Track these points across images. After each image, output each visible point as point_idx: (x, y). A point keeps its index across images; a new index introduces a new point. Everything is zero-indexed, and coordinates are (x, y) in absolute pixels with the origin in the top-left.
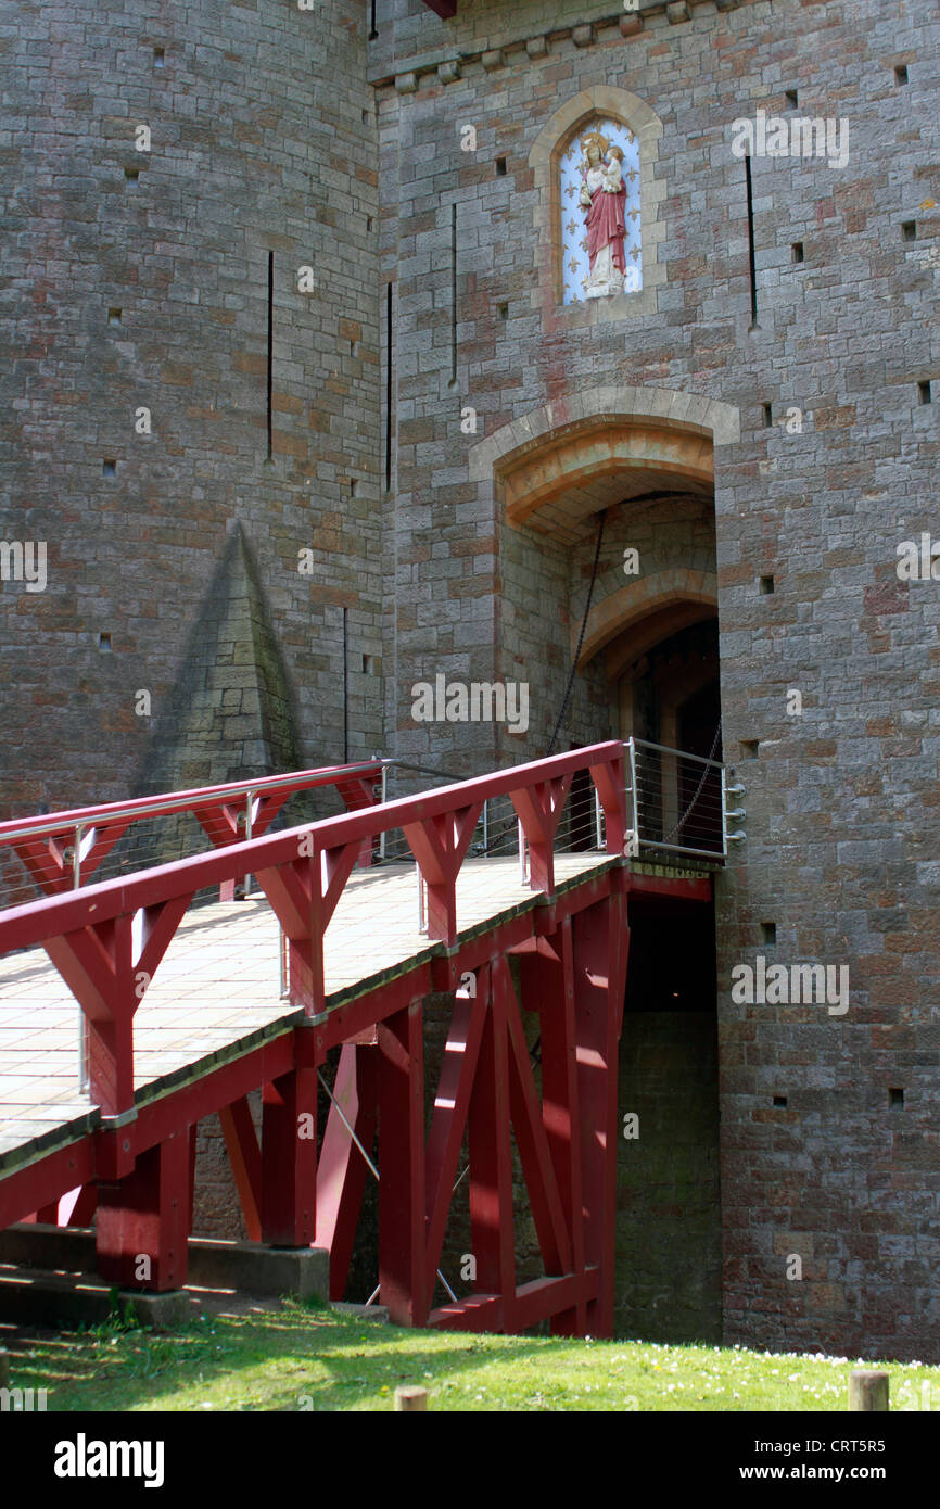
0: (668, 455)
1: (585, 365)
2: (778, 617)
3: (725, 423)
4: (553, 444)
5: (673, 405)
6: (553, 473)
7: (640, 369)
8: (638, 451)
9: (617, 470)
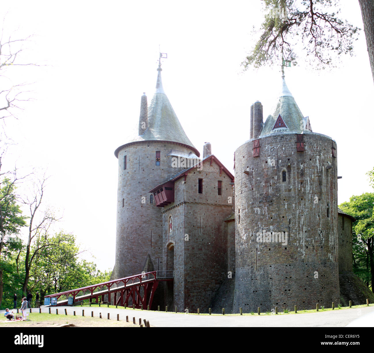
1: (170, 238)
2: (176, 259)
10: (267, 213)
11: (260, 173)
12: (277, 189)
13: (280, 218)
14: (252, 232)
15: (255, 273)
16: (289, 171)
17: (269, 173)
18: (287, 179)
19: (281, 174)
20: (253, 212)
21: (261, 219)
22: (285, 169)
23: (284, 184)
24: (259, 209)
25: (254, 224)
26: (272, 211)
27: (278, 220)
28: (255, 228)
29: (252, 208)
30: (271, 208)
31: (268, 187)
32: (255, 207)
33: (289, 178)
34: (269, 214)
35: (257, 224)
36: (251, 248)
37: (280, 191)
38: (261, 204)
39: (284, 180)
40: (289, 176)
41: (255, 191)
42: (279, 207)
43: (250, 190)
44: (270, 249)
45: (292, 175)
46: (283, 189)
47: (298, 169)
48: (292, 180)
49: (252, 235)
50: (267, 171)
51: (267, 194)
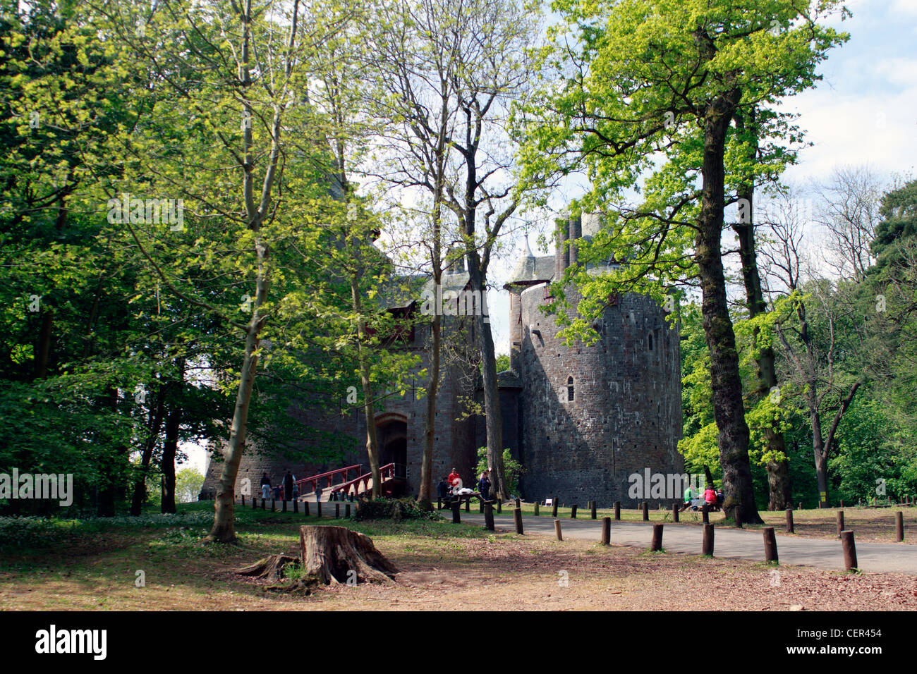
0: (400, 419)
1: (389, 405)
2: (415, 445)
3: (409, 416)
4: (383, 416)
5: (401, 412)
6: (383, 420)
7: (397, 406)
8: (396, 418)
9: (392, 420)
10: (630, 392)
11: (618, 331)
12: (643, 358)
13: (648, 401)
14: (606, 417)
15: (611, 480)
16: (656, 336)
17: (632, 334)
18: (654, 348)
19: (647, 338)
20: (606, 386)
21: (621, 400)
22: (651, 332)
23: (651, 354)
24: (617, 383)
25: (609, 406)
26: (638, 390)
27: (646, 404)
28: (611, 412)
29: (604, 381)
30: (636, 385)
31: (631, 353)
32: (610, 380)
33: (657, 346)
34: (633, 394)
35: (613, 406)
36: (604, 442)
37: (647, 361)
38: (621, 378)
39: (651, 348)
40: (657, 343)
41: (610, 355)
42: (646, 386)
43: (601, 353)
44: (635, 446)
45: (659, 342)
46: (650, 360)
47: (665, 335)
48: (659, 350)
49: (605, 422)
50: (630, 331)
51: (630, 363)
